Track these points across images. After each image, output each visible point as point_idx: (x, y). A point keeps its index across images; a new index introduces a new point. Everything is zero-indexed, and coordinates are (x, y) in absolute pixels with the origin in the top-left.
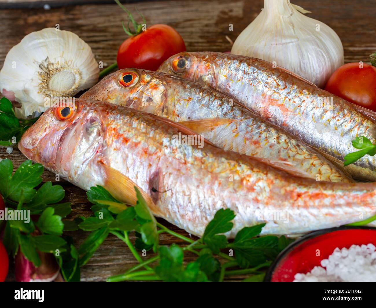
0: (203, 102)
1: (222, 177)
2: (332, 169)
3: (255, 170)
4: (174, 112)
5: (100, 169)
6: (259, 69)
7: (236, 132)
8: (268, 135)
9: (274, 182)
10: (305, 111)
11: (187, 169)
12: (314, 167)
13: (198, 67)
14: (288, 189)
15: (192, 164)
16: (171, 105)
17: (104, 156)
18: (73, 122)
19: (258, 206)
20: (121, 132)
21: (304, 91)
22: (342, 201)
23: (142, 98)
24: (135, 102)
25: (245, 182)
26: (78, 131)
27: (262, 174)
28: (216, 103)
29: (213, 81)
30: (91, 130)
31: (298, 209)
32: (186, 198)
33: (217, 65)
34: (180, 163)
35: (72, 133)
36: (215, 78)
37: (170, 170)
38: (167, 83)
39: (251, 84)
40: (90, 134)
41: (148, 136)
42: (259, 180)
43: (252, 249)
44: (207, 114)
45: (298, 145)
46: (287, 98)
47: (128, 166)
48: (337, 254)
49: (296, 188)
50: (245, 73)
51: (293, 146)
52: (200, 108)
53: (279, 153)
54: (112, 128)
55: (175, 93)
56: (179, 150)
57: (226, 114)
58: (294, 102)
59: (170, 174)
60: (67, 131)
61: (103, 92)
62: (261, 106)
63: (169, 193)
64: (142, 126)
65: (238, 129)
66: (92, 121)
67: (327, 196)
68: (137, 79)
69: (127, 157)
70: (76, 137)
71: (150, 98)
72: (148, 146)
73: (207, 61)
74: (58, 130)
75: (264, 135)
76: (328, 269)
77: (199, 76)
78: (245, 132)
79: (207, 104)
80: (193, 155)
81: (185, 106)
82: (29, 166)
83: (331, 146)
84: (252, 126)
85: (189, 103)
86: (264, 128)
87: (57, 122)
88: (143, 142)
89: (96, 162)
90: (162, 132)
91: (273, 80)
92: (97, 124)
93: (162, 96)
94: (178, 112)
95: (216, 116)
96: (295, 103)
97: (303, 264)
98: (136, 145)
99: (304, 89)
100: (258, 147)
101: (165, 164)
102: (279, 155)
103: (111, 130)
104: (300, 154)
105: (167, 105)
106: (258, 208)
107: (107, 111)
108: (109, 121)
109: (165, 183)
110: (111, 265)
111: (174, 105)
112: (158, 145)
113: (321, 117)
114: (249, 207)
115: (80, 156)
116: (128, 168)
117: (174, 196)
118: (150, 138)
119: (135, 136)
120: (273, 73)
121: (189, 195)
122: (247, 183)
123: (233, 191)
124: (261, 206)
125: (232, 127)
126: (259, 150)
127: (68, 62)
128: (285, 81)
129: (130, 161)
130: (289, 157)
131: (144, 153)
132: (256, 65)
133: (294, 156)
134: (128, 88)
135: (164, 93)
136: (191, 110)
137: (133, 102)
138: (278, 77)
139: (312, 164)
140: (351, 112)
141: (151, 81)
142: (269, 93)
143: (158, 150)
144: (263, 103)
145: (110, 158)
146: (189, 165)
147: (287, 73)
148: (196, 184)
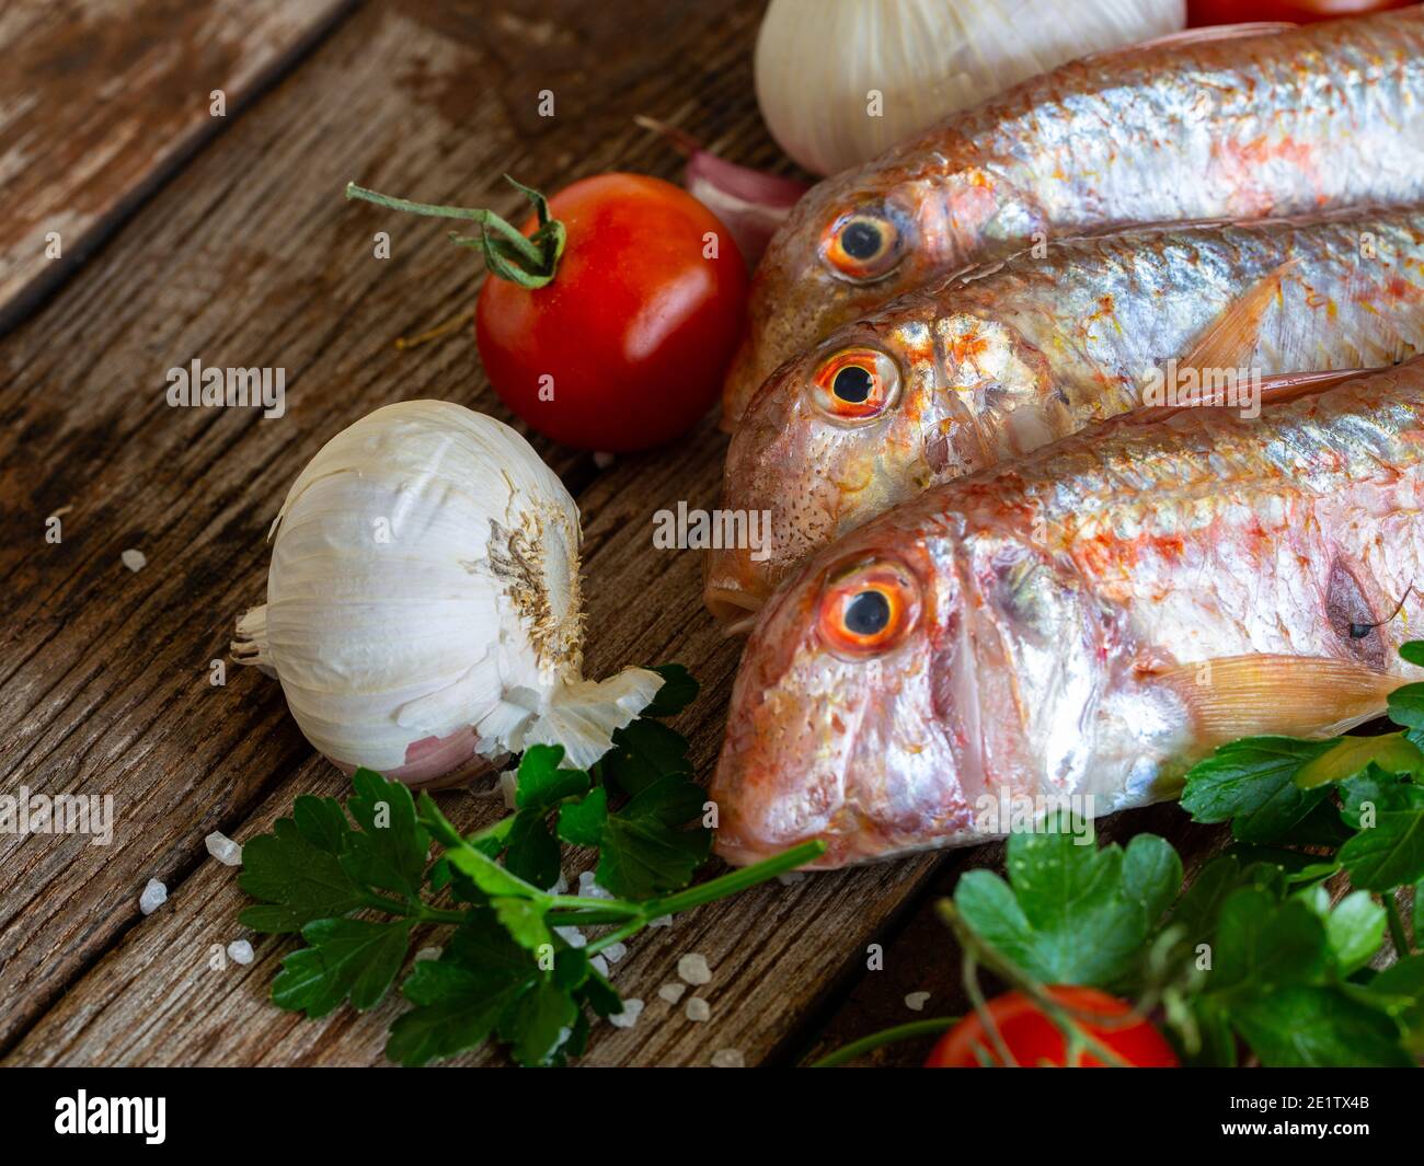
4: (1100, 378)
7: (1319, 300)
16: (1070, 362)
17: (1139, 647)
20: (1132, 532)
23: (966, 410)
29: (1033, 219)
33: (1003, 157)
34: (1380, 486)
35: (967, 659)
36: (1031, 204)
39: (1156, 144)
44: (1197, 311)
46: (1282, 111)
47: (1237, 616)
52: (1161, 308)
55: (1045, 318)
57: (1237, 272)
58: (1308, 109)
59: (1379, 542)
61: (808, 487)
62: (1231, 191)
63: (1411, 606)
65: (1316, 288)
66: (1002, 570)
69: (1214, 590)
71: (989, 391)
72: (1250, 507)
73: (957, 169)
74: (899, 691)
77: (975, 234)
81: (1114, 335)
84: (1329, 254)
85: (1118, 315)
88: (1222, 509)
89: (1131, 684)
91: (1202, 88)
92: (1028, 569)
93: (1021, 357)
94: (1112, 367)
96: (1314, 113)
98: (1213, 532)
100: (1416, 297)
101: (1343, 524)
103: (1094, 551)
105: (1060, 372)
109: (1381, 582)
111: (1082, 355)
113: (1403, 99)
116: (1240, 626)
119: (1186, 510)
120: (1177, 68)
125: (1294, 296)
129: (1232, 600)
131: (1255, 540)
135: (1016, 342)
136: (1142, 332)
137: (950, 444)
138: (1200, 69)
141: (936, 336)
143: (1291, 498)
144: (1230, 177)
145: (1161, 638)
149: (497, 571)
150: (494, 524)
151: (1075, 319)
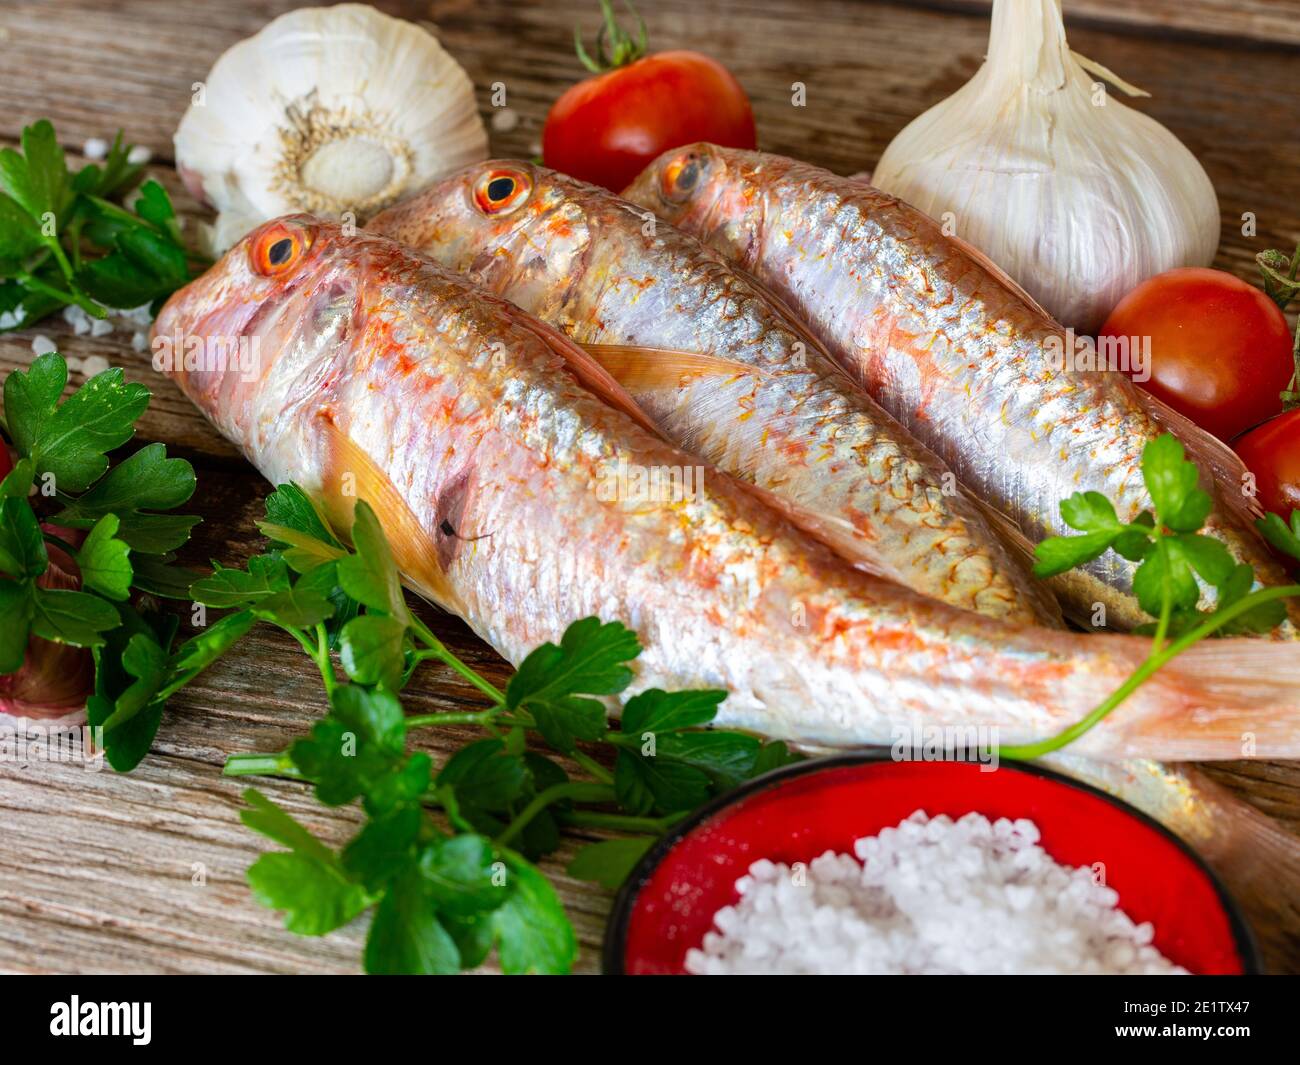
0: (684, 298)
1: (634, 527)
2: (994, 573)
3: (739, 525)
4: (593, 312)
5: (318, 437)
6: (888, 231)
7: (749, 405)
8: (839, 434)
9: (782, 571)
10: (986, 384)
11: (545, 483)
12: (941, 556)
13: (722, 193)
14: (815, 600)
15: (564, 471)
16: (591, 289)
17: (338, 400)
18: (288, 285)
19: (716, 635)
20: (400, 340)
21: (1000, 322)
22: (963, 671)
23: (519, 256)
24: (498, 263)
25: (695, 554)
26: (292, 313)
27: (754, 542)
28: (721, 310)
29: (751, 245)
30: (325, 317)
31: (829, 666)
32: (526, 569)
33: (777, 197)
34: (531, 461)
35: (276, 316)
36: (760, 235)
37: (501, 478)
38: (602, 222)
39: (852, 273)
40: (319, 329)
41: (470, 364)
42: (740, 557)
43: (680, 761)
44: (682, 336)
45: (923, 481)
46: (944, 334)
47: (395, 442)
48: (912, 828)
49: (839, 604)
50: (845, 235)
51: (904, 480)
52: (669, 315)
53: (851, 492)
54: (380, 321)
55: (614, 255)
56: (541, 423)
57: (737, 346)
58: (962, 350)
59: (497, 488)
60: (267, 307)
61: (427, 217)
62: (867, 347)
63: (483, 546)
64: (464, 332)
65: (757, 400)
66: (337, 291)
67: (922, 647)
68: (525, 194)
69: (397, 413)
70: (282, 328)
71: (539, 258)
72: (461, 393)
73: (752, 181)
74: (246, 303)
75: (826, 432)
76: (868, 867)
77: (720, 223)
78: (773, 412)
79: (691, 306)
80: (575, 444)
81: (628, 300)
82: (114, 385)
83: (1040, 507)
84: (803, 399)
85: (643, 293)
86: (839, 411)
87: (251, 276)
88: (449, 378)
89: (313, 413)
90: (512, 361)
91: (917, 274)
92: (346, 304)
93: (573, 259)
94: (605, 315)
95: (705, 348)
96: (961, 355)
97: (795, 835)
98: (429, 383)
99: (1002, 318)
100: (797, 464)
101: (491, 456)
102: (850, 500)
103: (377, 329)
104: (915, 510)
105: (580, 288)
106: (716, 640)
107: (387, 269)
108: (378, 300)
109: (478, 514)
110: (264, 722)
111: (600, 293)
112: (488, 395)
113: (1031, 412)
114: (691, 632)
115: (280, 388)
116: (391, 449)
117: (495, 560)
118: (472, 370)
119: (434, 359)
120: (927, 253)
121: (534, 563)
122: (700, 561)
123: (656, 574)
124: (724, 638)
125: (741, 388)
126: (795, 473)
127: (377, 114)
128: (952, 281)
129: (402, 430)
130: (877, 511)
131: (443, 413)
132: (886, 217)
133: (892, 512)
134: (492, 217)
135: (583, 250)
136: (641, 314)
137: (492, 263)
138: (937, 267)
139: (939, 546)
140: (1127, 414)
141: (558, 207)
142: (897, 309)
143: (483, 412)
144: (873, 338)
145: (353, 410)
146: (554, 473)
147: (971, 260)
148: (560, 534)
149: (288, 111)
150: (315, 91)
151: (624, 272)
